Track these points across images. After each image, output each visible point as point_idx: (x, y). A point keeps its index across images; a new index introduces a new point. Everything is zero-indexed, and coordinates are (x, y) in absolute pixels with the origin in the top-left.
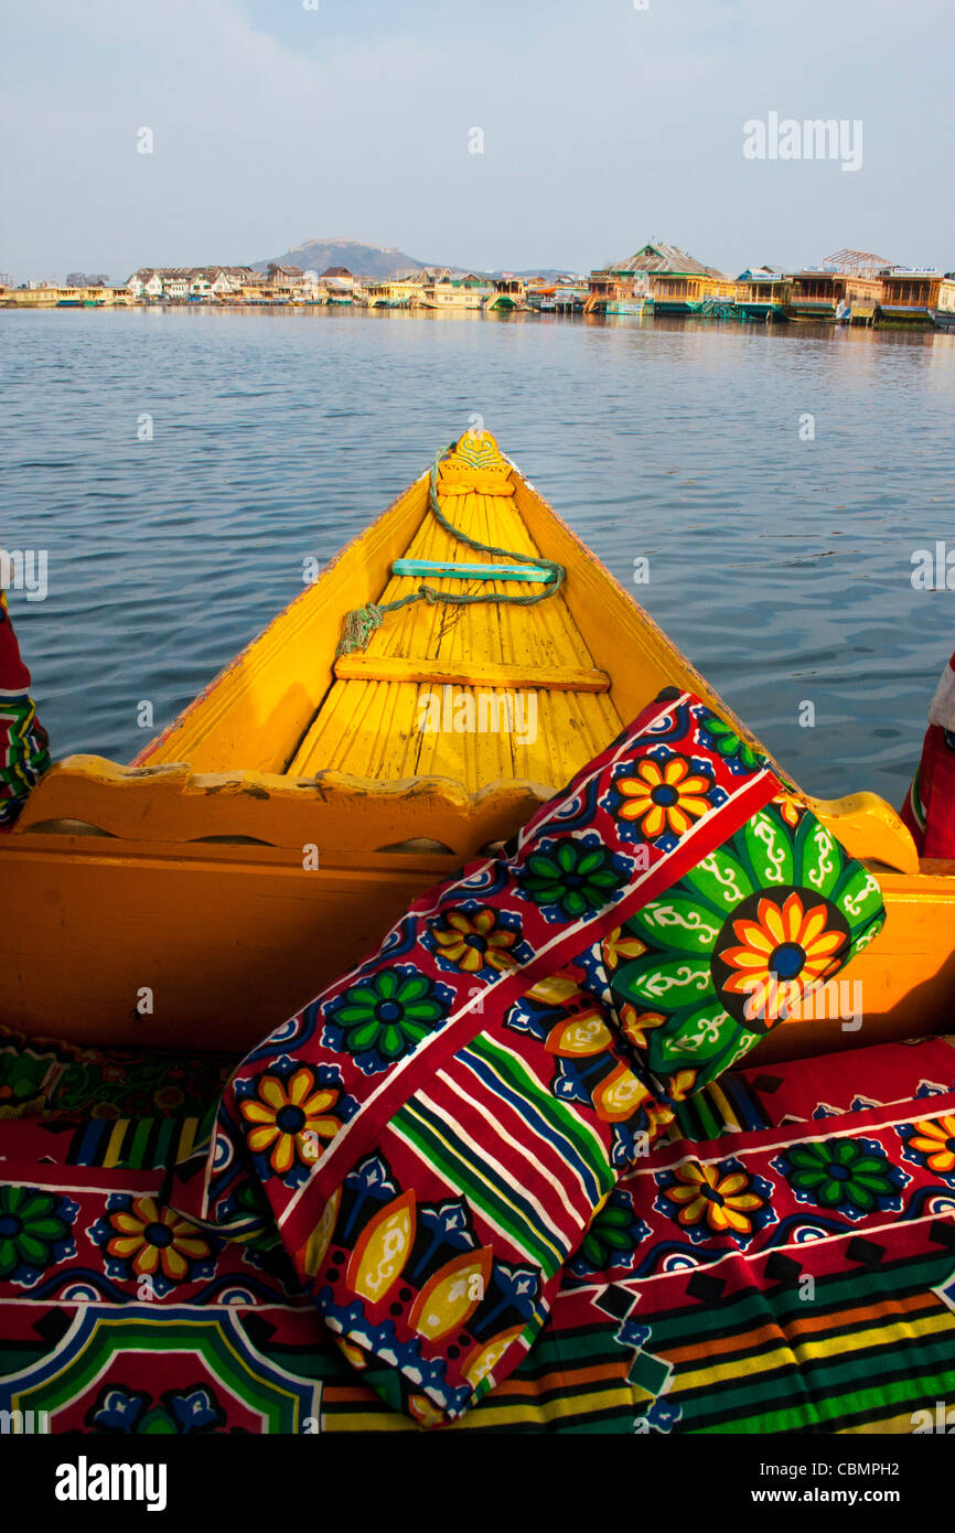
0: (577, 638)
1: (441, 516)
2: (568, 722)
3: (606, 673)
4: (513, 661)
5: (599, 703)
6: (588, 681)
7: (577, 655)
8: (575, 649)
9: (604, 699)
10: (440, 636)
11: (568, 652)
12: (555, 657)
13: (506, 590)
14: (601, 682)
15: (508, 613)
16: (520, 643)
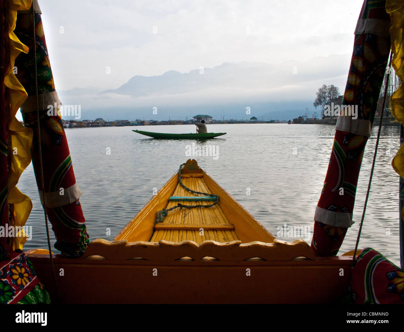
0: (224, 216)
1: (182, 184)
2: (223, 239)
3: (233, 225)
4: (206, 223)
5: (231, 233)
6: (227, 227)
7: (224, 221)
8: (224, 219)
9: (233, 232)
10: (184, 217)
11: (221, 220)
12: (218, 221)
13: (202, 204)
14: (232, 227)
15: (203, 210)
16: (208, 218)
